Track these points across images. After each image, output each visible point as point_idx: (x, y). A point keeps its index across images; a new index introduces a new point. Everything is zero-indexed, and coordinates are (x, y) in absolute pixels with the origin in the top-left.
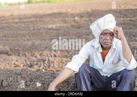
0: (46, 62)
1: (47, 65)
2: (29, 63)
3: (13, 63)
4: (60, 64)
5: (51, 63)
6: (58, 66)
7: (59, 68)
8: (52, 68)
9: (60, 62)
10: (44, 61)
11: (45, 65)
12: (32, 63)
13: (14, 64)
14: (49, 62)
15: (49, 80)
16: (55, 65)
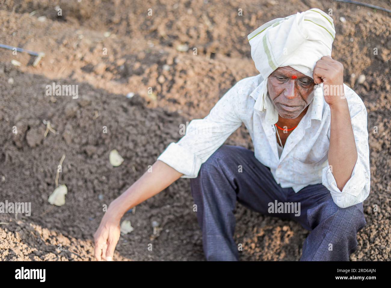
0: (166, 68)
1: (166, 78)
2: (120, 62)
3: (79, 56)
4: (203, 81)
5: (178, 74)
6: (195, 86)
7: (198, 96)
8: (178, 92)
9: (204, 73)
10: (161, 64)
11: (162, 79)
12: (129, 62)
13: (82, 59)
14: (172, 71)
15: (145, 150)
16: (189, 83)
